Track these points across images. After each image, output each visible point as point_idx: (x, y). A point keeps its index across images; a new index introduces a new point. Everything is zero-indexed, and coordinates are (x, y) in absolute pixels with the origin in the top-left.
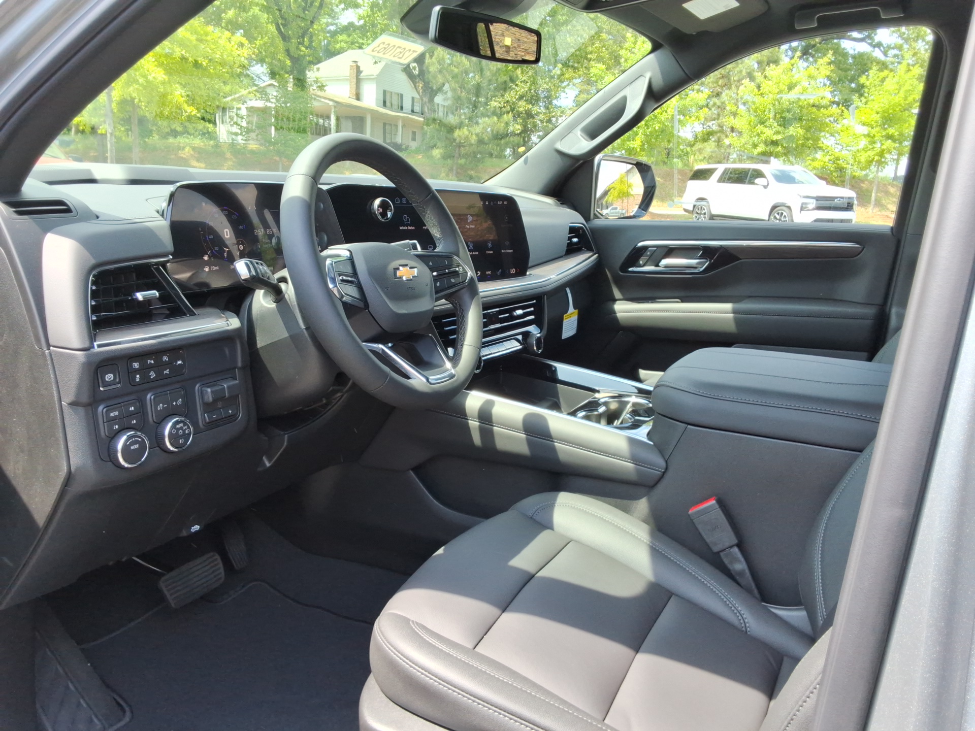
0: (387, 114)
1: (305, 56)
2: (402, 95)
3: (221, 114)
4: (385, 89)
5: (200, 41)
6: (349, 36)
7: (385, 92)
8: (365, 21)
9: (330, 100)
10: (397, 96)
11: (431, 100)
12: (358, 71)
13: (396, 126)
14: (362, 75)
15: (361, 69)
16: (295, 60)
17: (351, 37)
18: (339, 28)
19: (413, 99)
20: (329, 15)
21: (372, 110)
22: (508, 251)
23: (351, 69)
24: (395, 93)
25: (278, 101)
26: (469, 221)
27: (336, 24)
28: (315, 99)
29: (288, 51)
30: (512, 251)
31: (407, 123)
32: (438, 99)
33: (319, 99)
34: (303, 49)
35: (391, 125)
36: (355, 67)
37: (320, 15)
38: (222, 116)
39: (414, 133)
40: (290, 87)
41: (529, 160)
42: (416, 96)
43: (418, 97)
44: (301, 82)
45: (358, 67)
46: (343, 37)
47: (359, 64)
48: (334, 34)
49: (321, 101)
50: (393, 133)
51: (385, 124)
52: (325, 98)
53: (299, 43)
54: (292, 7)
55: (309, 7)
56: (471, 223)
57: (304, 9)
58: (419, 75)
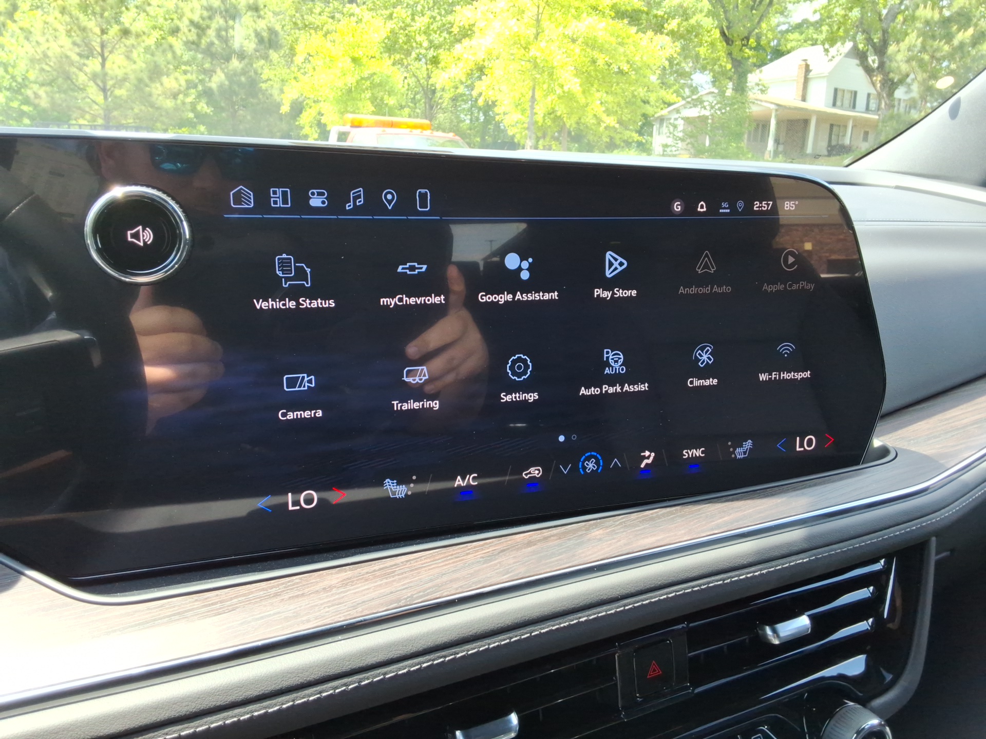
0: (836, 114)
1: (749, 58)
2: (856, 93)
3: (658, 126)
4: (836, 87)
5: (621, 44)
6: (801, 33)
7: (836, 90)
8: (821, 14)
9: (772, 103)
10: (850, 94)
11: (891, 94)
12: (807, 70)
13: (846, 127)
14: (811, 74)
15: (811, 68)
16: (738, 64)
17: (803, 35)
18: (792, 26)
19: (869, 95)
20: (782, 13)
21: (819, 112)
22: (786, 376)
23: (799, 68)
24: (848, 91)
25: (712, 107)
26: (609, 274)
27: (789, 23)
28: (754, 103)
29: (730, 54)
30: (807, 374)
31: (858, 122)
32: (899, 93)
33: (759, 102)
34: (747, 50)
35: (839, 126)
36: (804, 66)
37: (769, 13)
38: (660, 128)
39: (866, 133)
40: (729, 92)
41: (963, 106)
42: (873, 91)
43: (875, 92)
44: (741, 88)
45: (807, 66)
46: (796, 36)
47: (809, 63)
48: (783, 33)
49: (761, 105)
50: (841, 134)
51: (832, 126)
52: (766, 101)
53: (744, 45)
54: (740, 6)
55: (758, 5)
56: (620, 281)
57: (752, 8)
58: (878, 68)
